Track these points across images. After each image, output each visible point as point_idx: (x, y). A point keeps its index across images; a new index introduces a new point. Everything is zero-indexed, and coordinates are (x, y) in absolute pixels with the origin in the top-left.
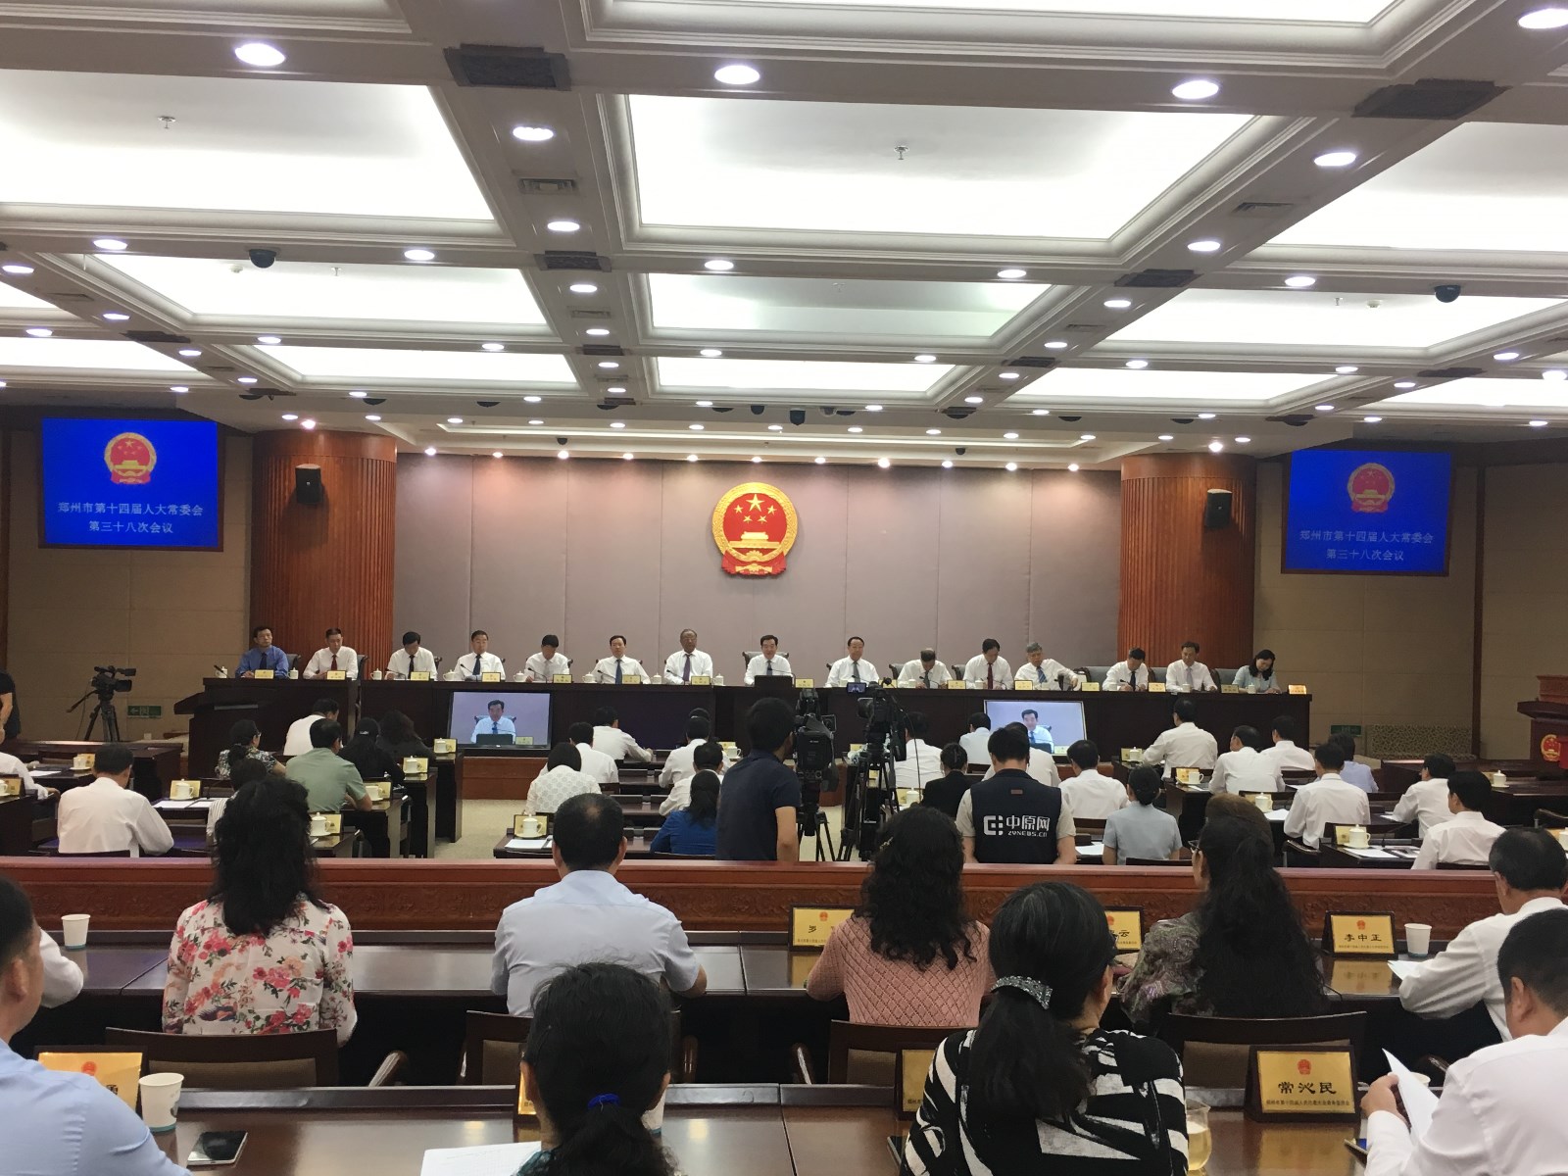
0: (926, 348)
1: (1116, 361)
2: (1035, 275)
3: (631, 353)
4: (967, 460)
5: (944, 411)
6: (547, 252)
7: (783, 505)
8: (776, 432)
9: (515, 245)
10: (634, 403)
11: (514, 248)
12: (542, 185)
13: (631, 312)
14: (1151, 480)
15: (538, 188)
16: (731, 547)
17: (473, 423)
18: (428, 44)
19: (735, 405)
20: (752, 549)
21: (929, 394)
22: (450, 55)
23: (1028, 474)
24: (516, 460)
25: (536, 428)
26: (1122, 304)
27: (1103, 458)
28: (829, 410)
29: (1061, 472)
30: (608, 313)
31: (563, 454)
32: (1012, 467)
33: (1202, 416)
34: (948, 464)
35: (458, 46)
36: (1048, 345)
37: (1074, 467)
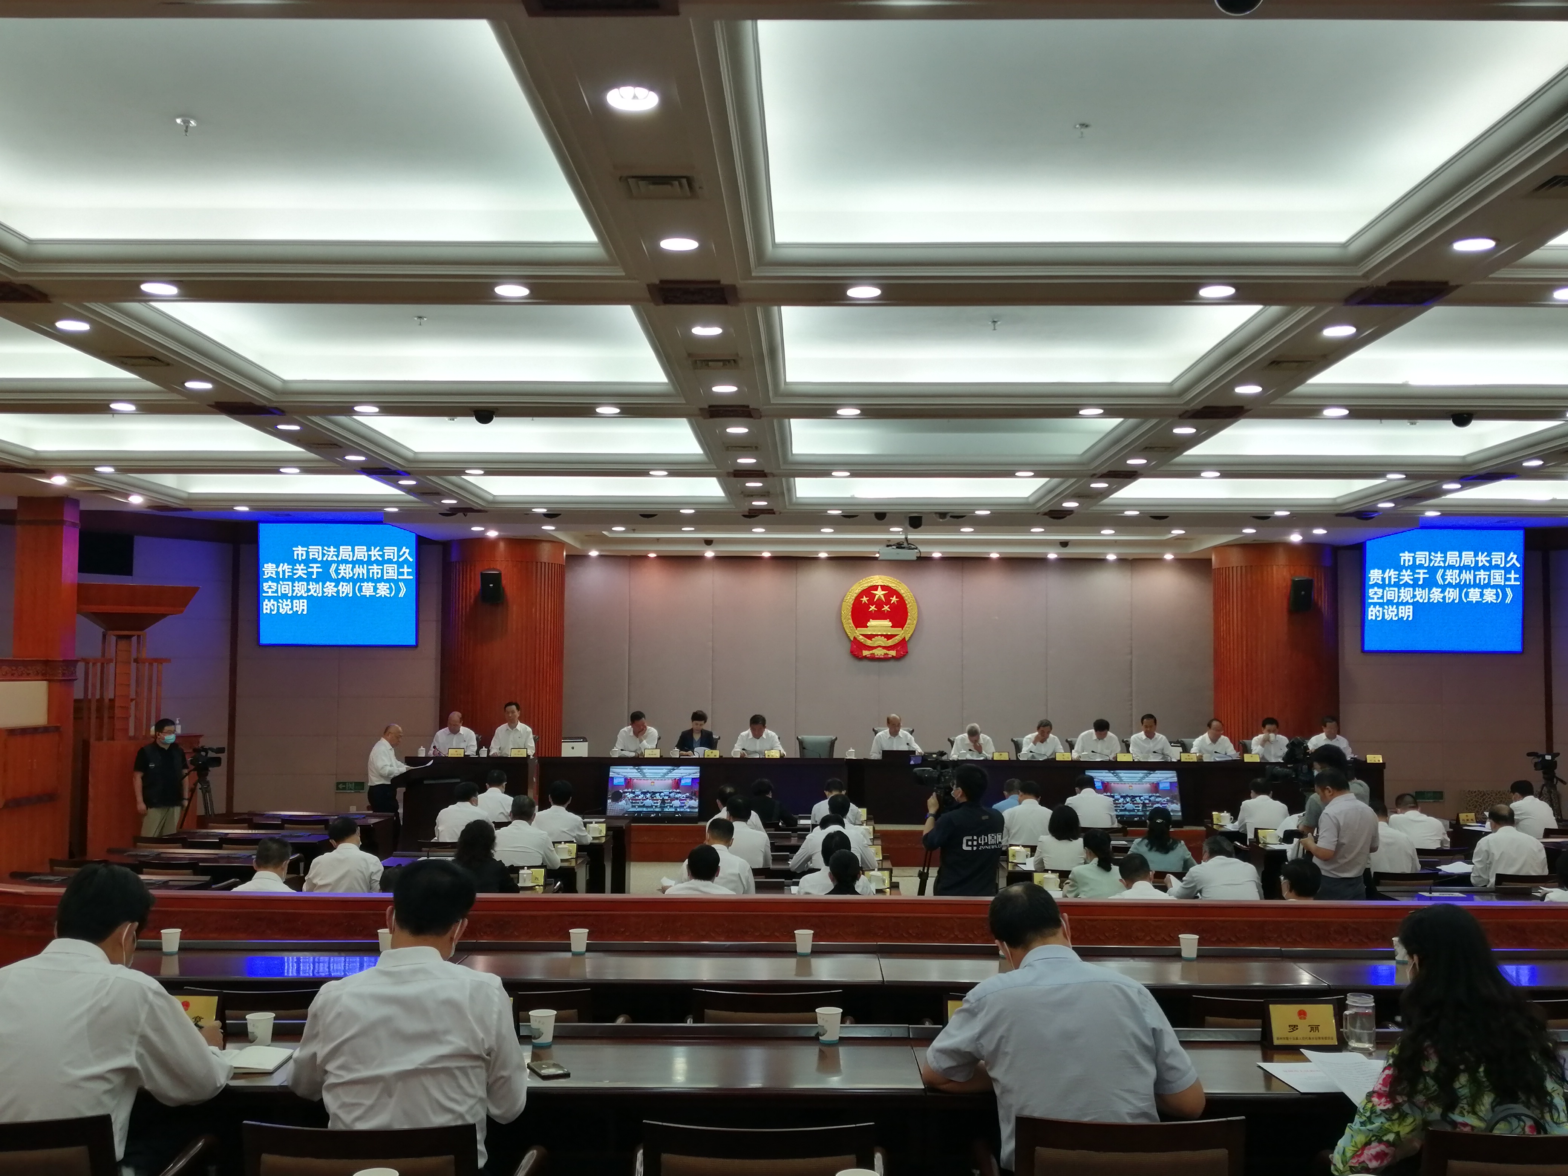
0: (1024, 466)
1: (1192, 471)
2: (1110, 412)
3: (773, 475)
4: (1070, 552)
5: (1045, 514)
6: (710, 406)
7: (904, 595)
8: (897, 532)
9: (685, 402)
10: (774, 513)
11: (684, 404)
12: (710, 363)
13: (775, 445)
14: (1239, 568)
15: (708, 365)
16: (858, 633)
17: (634, 530)
18: (637, 282)
19: (861, 513)
20: (877, 635)
21: (1031, 500)
22: (651, 288)
23: (1128, 563)
24: (666, 559)
25: (688, 532)
26: (1189, 431)
27: (1195, 549)
28: (943, 515)
29: (1158, 561)
30: (756, 447)
31: (709, 554)
32: (1111, 557)
33: (1278, 513)
34: (1052, 556)
35: (657, 282)
36: (1130, 462)
37: (1169, 557)
